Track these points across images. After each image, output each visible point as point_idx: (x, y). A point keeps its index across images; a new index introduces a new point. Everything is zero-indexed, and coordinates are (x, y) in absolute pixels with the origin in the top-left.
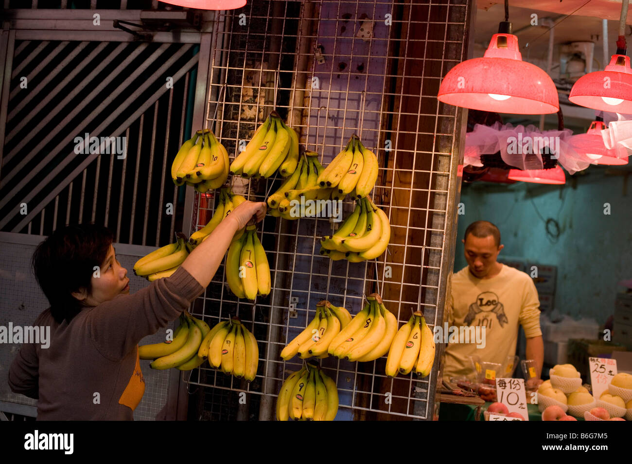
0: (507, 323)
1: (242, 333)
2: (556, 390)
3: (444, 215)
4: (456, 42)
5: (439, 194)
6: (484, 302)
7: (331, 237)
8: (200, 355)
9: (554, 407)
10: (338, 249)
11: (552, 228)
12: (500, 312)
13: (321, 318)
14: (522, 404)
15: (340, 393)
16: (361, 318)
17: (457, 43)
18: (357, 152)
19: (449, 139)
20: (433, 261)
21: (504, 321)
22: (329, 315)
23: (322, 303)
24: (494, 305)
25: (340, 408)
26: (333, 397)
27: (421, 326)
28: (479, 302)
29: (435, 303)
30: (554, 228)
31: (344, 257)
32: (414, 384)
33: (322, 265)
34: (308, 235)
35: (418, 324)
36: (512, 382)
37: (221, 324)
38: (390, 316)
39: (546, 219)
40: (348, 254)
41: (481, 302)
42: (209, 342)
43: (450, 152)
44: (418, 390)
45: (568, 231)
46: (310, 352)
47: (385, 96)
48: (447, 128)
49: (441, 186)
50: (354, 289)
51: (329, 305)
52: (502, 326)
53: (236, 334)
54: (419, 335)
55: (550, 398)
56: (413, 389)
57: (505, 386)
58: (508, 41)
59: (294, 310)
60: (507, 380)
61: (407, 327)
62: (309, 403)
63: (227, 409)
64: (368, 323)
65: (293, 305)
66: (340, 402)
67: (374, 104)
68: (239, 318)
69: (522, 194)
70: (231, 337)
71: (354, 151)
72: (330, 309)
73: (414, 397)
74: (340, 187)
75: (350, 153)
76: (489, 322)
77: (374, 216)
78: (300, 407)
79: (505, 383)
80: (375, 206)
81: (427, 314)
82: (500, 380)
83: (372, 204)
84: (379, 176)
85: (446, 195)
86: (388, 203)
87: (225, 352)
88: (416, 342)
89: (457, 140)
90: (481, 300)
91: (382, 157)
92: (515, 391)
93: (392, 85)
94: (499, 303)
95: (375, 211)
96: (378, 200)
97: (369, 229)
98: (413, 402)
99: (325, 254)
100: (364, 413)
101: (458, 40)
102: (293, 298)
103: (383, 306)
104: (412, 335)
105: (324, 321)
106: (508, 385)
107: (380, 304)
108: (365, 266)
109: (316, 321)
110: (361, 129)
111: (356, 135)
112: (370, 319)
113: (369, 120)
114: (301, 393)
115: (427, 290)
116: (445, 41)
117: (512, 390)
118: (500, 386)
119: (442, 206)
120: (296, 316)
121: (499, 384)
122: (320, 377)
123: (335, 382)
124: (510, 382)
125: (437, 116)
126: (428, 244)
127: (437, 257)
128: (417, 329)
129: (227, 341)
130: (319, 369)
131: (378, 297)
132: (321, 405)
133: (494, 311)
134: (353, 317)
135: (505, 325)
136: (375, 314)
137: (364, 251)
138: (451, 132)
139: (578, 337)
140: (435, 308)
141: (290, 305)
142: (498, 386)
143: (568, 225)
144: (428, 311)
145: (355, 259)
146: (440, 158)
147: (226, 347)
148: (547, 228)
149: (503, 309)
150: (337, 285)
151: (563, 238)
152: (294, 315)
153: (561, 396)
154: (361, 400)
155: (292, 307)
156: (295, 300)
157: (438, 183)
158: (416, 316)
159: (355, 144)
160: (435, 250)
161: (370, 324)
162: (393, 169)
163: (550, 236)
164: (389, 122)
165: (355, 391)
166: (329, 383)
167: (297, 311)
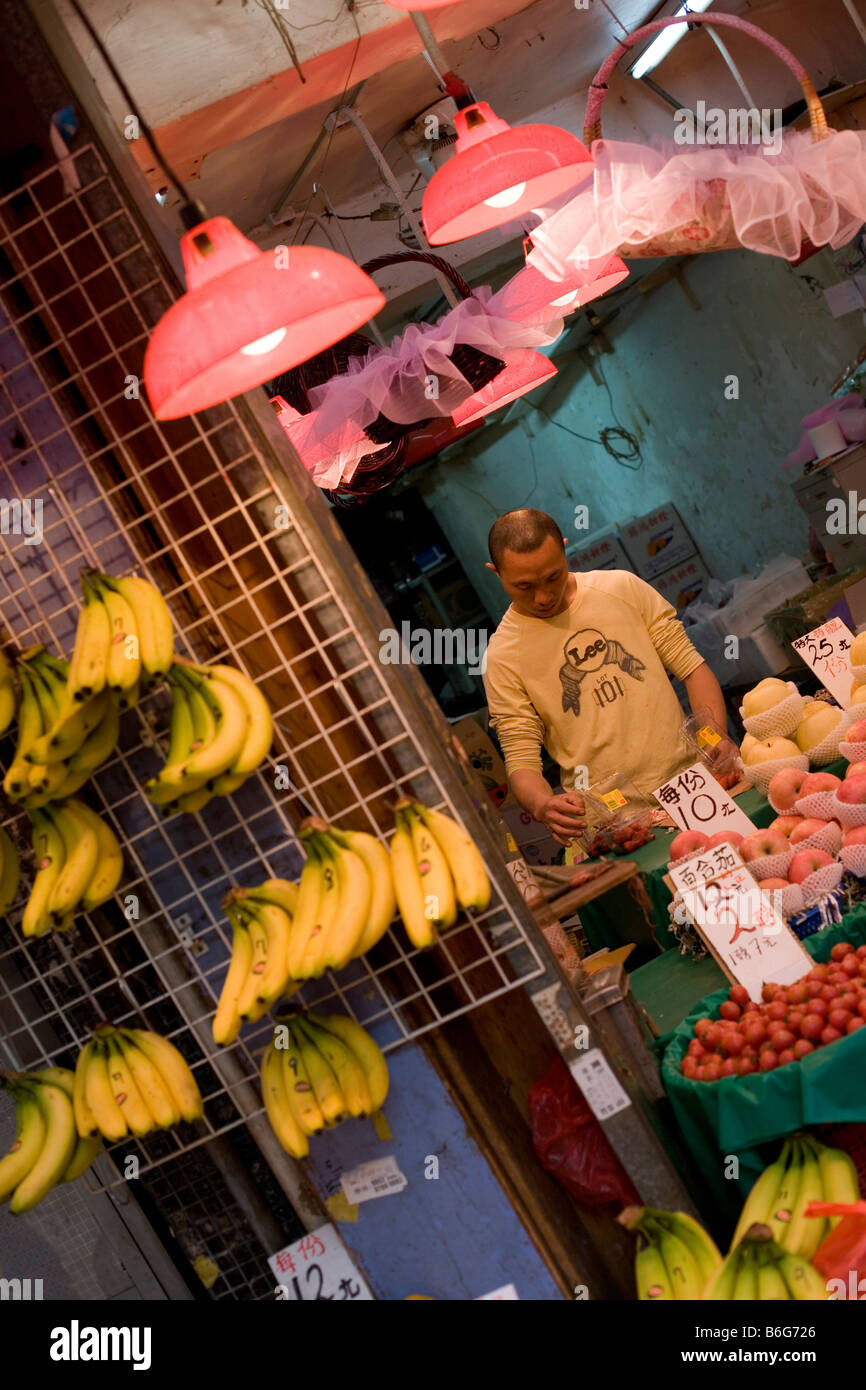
0: (643, 668)
1: (131, 1042)
2: (766, 741)
3: (332, 602)
4: (149, 286)
5: (301, 570)
6: (581, 654)
7: (158, 779)
8: (84, 1132)
9: (780, 773)
10: (187, 788)
11: (620, 445)
12: (621, 657)
13: (245, 925)
14: (725, 806)
15: (369, 1029)
16: (312, 876)
17: (153, 287)
18: (109, 596)
19: (252, 463)
20: (370, 694)
21: (638, 668)
22: (253, 910)
23: (228, 898)
24: (601, 650)
25: (388, 1055)
26: (362, 1043)
27: (423, 822)
28: (572, 658)
29: (421, 763)
30: (621, 441)
31: (207, 797)
32: (484, 925)
33: (185, 830)
34: (127, 794)
35: (415, 821)
36: (684, 780)
37: (85, 1051)
38: (359, 839)
39: (597, 437)
40: (210, 784)
41: (576, 656)
42: (84, 1098)
43: (269, 484)
44: (498, 931)
45: (649, 431)
46: (261, 1001)
47: (94, 463)
48: (236, 447)
49: (294, 555)
50: (270, 834)
51: (242, 894)
52: (639, 678)
53: (120, 1052)
54: (430, 840)
55: (766, 763)
56: (488, 936)
57: (677, 796)
58: (213, 236)
59: (194, 941)
60: (673, 783)
61: (401, 840)
62: (324, 1086)
63: (206, 1186)
64: (330, 879)
65: (185, 934)
66: (380, 1044)
67: (83, 489)
68: (109, 1022)
69: (533, 417)
70: (116, 1064)
71: (100, 598)
72: (251, 899)
73: (499, 947)
74: (113, 682)
75: (96, 607)
76: (614, 684)
77: (213, 686)
78: (312, 1106)
79: (674, 791)
80: (204, 668)
81: (421, 792)
82: (662, 791)
83: (196, 666)
84: (173, 611)
85: (312, 564)
86: (225, 646)
87: (121, 1099)
88: (433, 855)
89: (269, 454)
90: (574, 652)
91: (162, 573)
92: (698, 791)
93: (93, 434)
94: (608, 641)
95: (210, 676)
96: (205, 649)
97: (218, 716)
98: (502, 959)
99: (173, 810)
100: (437, 1032)
101: (151, 280)
102: (178, 921)
103: (336, 831)
104: (419, 847)
105: (254, 926)
106: (680, 790)
107: (328, 832)
108: (259, 783)
109: (240, 936)
110: (90, 549)
111: (88, 567)
112: (328, 871)
113: (96, 523)
114: (302, 1077)
115: (395, 750)
116: (129, 297)
117: (694, 794)
118: (668, 802)
119: (320, 588)
120: (206, 949)
121: (665, 799)
122: (315, 1026)
123: (347, 1015)
124: (681, 782)
125: (204, 436)
126: (341, 669)
127: (370, 682)
128: (420, 832)
129: (115, 1076)
130: (304, 1014)
131: (319, 822)
132: (350, 1076)
133: (610, 659)
134: (299, 884)
135: (642, 673)
136: (331, 855)
137: (235, 760)
138: (248, 448)
139: (776, 603)
140: (427, 773)
141: (180, 937)
142: (664, 804)
143: (642, 422)
144: (421, 785)
145: (228, 787)
146: (261, 507)
147: (119, 1087)
148: (610, 450)
149: (623, 649)
150: (237, 847)
151: (648, 449)
152: (200, 949)
153: (782, 745)
154: (415, 1015)
155: (186, 940)
156: (183, 921)
157: (285, 552)
158: (402, 811)
159: (95, 583)
160: (359, 673)
161: (334, 878)
162: (194, 580)
163: (623, 460)
164: (131, 503)
165: (392, 1008)
166: (339, 1025)
167: (200, 939)
